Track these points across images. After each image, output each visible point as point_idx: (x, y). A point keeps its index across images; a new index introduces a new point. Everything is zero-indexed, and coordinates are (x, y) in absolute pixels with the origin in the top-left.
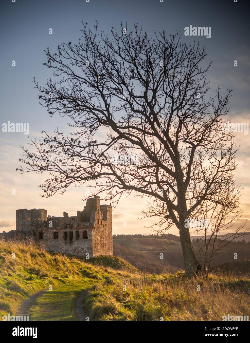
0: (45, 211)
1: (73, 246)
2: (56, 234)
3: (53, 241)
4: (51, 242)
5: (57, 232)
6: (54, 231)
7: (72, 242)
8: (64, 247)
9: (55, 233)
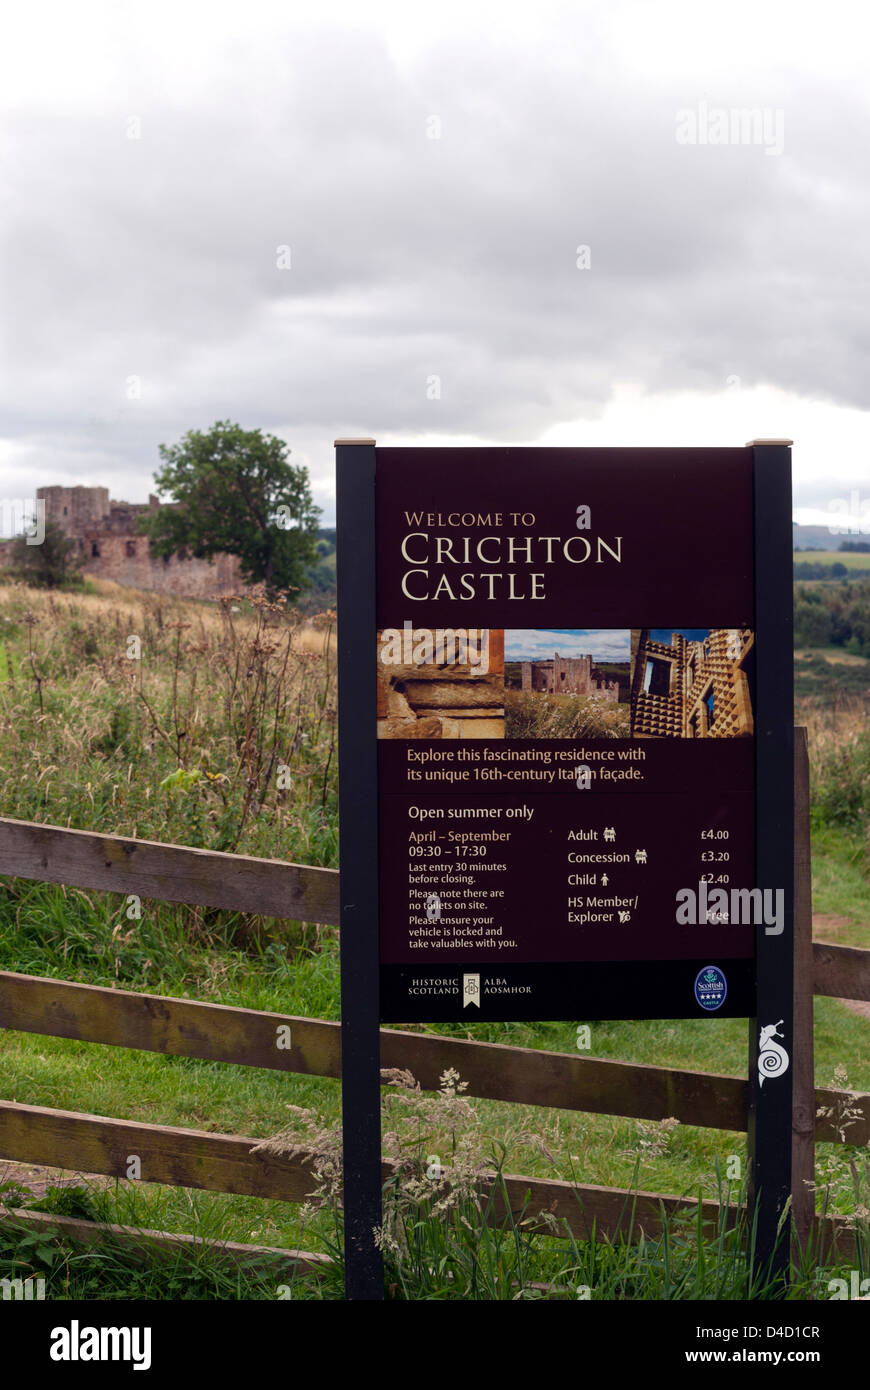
0: (104, 492)
1: (173, 576)
2: (132, 545)
3: (124, 561)
4: (118, 565)
5: (134, 542)
6: (127, 539)
7: (169, 565)
8: (150, 577)
9: (129, 543)
